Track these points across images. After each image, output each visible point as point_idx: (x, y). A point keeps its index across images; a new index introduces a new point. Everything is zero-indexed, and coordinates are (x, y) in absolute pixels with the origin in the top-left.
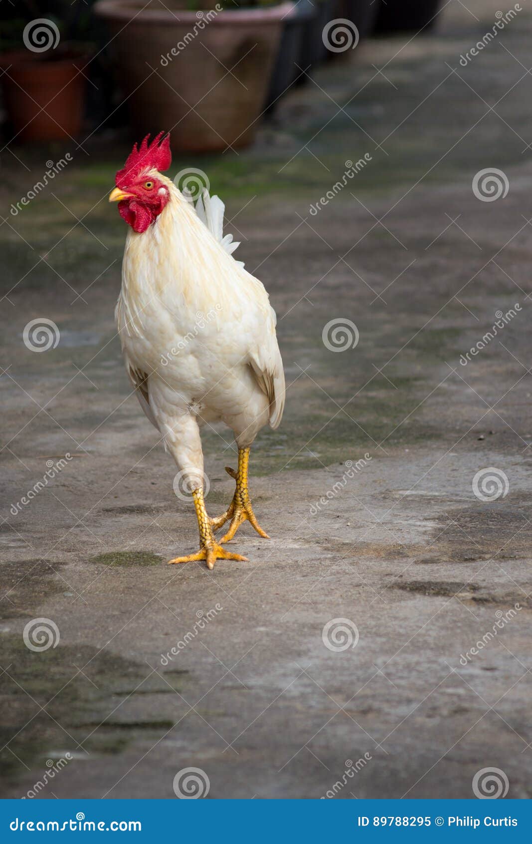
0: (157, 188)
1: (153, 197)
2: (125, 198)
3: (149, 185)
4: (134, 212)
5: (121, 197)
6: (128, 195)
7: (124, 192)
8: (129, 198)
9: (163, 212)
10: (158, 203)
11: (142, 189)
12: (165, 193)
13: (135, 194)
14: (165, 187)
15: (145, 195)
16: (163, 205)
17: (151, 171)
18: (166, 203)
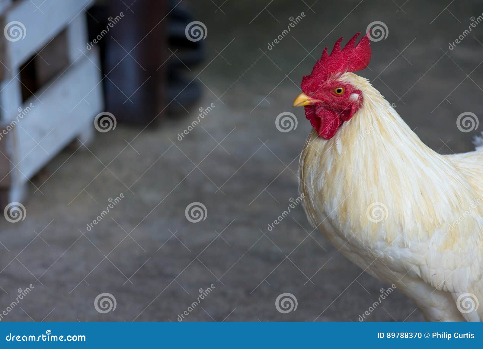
0: (349, 93)
1: (343, 103)
2: (311, 103)
3: (339, 91)
4: (320, 118)
5: (307, 103)
6: (314, 101)
7: (310, 98)
8: (316, 104)
9: (353, 118)
10: (350, 109)
11: (331, 95)
12: (357, 98)
13: (323, 99)
14: (359, 92)
15: (334, 101)
16: (353, 111)
17: (343, 75)
18: (357, 109)
